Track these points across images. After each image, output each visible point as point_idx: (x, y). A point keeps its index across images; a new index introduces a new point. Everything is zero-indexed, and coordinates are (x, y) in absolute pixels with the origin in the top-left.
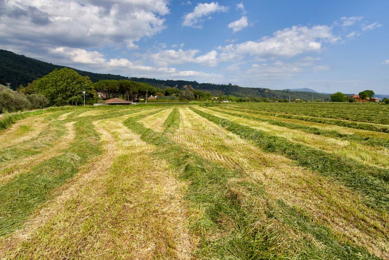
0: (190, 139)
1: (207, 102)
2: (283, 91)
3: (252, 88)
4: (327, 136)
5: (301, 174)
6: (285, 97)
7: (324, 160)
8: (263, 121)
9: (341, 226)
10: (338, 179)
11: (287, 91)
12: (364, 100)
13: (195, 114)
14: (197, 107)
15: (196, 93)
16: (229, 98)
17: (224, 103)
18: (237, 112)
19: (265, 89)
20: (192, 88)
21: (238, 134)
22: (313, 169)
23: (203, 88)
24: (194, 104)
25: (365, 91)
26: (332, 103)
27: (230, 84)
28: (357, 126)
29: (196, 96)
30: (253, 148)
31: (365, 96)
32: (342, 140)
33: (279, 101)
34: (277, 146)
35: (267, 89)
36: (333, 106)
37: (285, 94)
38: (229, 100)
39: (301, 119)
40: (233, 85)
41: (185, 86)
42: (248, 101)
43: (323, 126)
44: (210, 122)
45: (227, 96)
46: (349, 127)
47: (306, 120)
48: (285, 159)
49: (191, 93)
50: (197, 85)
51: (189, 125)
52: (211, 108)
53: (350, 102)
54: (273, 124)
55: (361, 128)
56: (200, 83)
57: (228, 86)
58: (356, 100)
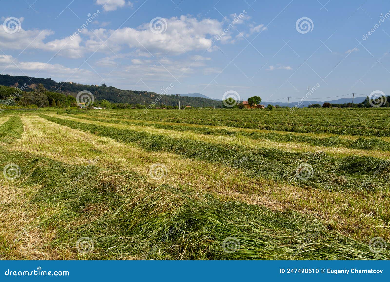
0: (41, 148)
1: (69, 108)
2: (172, 96)
3: (134, 92)
4: (217, 135)
5: (189, 164)
6: (174, 103)
7: (212, 149)
8: (147, 125)
9: (224, 193)
10: (225, 163)
11: (177, 97)
12: (252, 107)
13: (50, 122)
14: (52, 115)
15: (52, 96)
16: (103, 103)
17: (95, 110)
18: (113, 119)
19: (150, 93)
20: (44, 89)
21: (114, 138)
22: (201, 158)
23: (63, 89)
24: (48, 110)
25: (253, 97)
26: (223, 109)
27: (104, 85)
28: (245, 126)
29: (51, 101)
30: (133, 149)
31: (253, 102)
32: (230, 137)
33: (168, 109)
34: (163, 143)
35: (153, 93)
36: (224, 112)
37: (175, 100)
38: (102, 106)
39: (191, 123)
40: (108, 86)
41: (33, 86)
42: (128, 107)
43: (213, 128)
44: (73, 130)
45: (99, 102)
46: (237, 127)
47: (196, 124)
48: (171, 155)
49: (42, 95)
50: (53, 85)
51: (40, 134)
52: (76, 115)
53: (240, 108)
54: (159, 128)
55: (248, 128)
56: (57, 81)
57: (101, 87)
58: (245, 106)
